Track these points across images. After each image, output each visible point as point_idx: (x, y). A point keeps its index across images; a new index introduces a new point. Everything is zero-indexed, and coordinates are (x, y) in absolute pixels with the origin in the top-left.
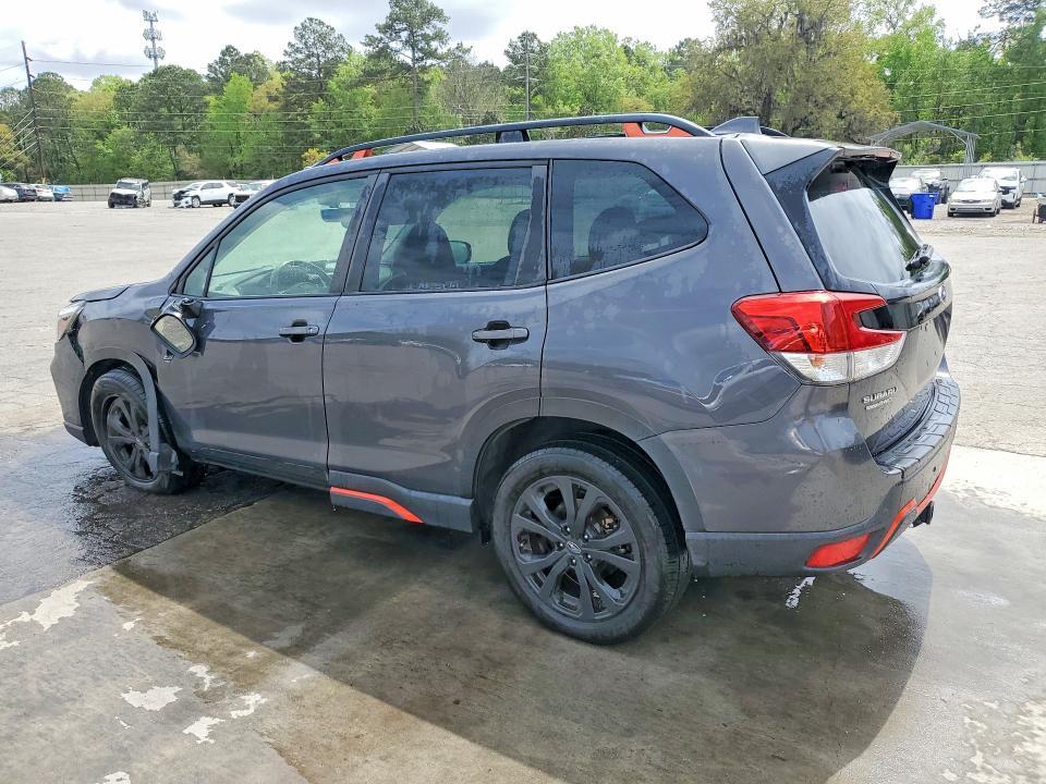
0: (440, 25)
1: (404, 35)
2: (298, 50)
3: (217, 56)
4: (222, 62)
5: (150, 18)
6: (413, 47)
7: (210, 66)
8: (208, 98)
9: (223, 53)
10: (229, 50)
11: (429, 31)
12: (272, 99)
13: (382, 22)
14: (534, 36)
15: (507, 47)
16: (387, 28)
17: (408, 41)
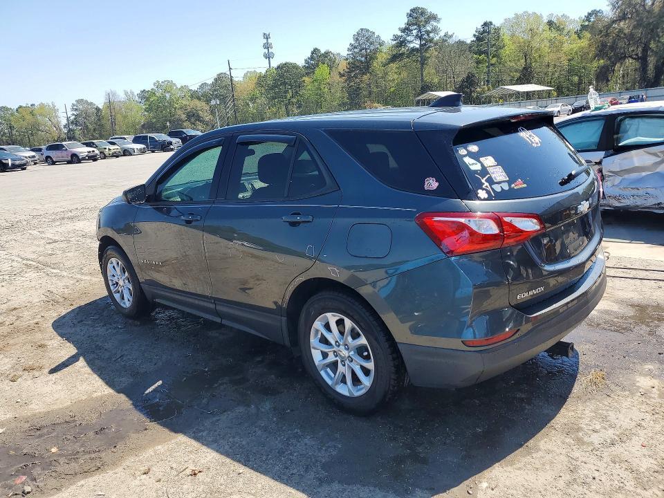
0: (435, 24)
1: (415, 32)
2: (355, 47)
3: (309, 55)
4: (312, 58)
5: (267, 37)
6: (421, 38)
7: (306, 60)
8: (304, 78)
9: (312, 53)
10: (315, 51)
11: (429, 28)
12: (341, 75)
13: (403, 26)
14: (491, 23)
15: (474, 33)
16: (406, 30)
17: (417, 35)
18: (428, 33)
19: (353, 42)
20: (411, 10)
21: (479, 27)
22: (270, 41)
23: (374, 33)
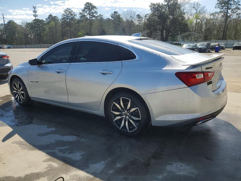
0: (96, 10)
2: (64, 15)
4: (49, 18)
5: (34, 8)
6: (90, 15)
7: (46, 19)
9: (49, 16)
11: (93, 11)
13: (83, 9)
14: (117, 12)
15: (111, 15)
16: (84, 11)
17: (88, 13)
18: (92, 13)
19: (64, 13)
20: (86, 3)
21: (113, 13)
22: (36, 10)
23: (72, 11)
